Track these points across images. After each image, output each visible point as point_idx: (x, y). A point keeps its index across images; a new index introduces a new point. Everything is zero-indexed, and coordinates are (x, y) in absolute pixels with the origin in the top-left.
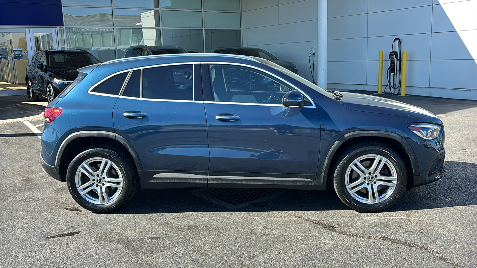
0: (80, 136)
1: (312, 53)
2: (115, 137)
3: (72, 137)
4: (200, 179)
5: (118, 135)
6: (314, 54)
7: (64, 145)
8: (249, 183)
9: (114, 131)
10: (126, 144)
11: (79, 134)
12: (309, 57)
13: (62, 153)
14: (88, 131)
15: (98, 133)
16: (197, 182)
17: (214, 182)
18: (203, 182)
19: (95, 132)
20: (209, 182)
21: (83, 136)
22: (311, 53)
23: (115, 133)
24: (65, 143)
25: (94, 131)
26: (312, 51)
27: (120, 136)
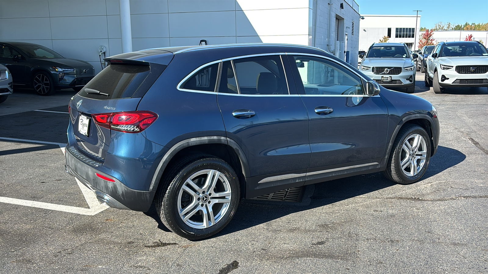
0: (188, 144)
1: (103, 52)
2: (227, 142)
3: (179, 148)
4: (299, 178)
5: (230, 139)
6: (104, 53)
7: (167, 159)
8: (337, 174)
9: (226, 135)
10: (238, 148)
11: (187, 143)
12: (100, 56)
13: (163, 171)
14: (197, 138)
15: (209, 139)
16: (297, 181)
17: (311, 179)
18: (302, 181)
19: (206, 138)
20: (307, 180)
21: (192, 145)
22: (101, 51)
23: (226, 137)
24: (169, 157)
25: (204, 137)
26: (102, 49)
27: (232, 141)
